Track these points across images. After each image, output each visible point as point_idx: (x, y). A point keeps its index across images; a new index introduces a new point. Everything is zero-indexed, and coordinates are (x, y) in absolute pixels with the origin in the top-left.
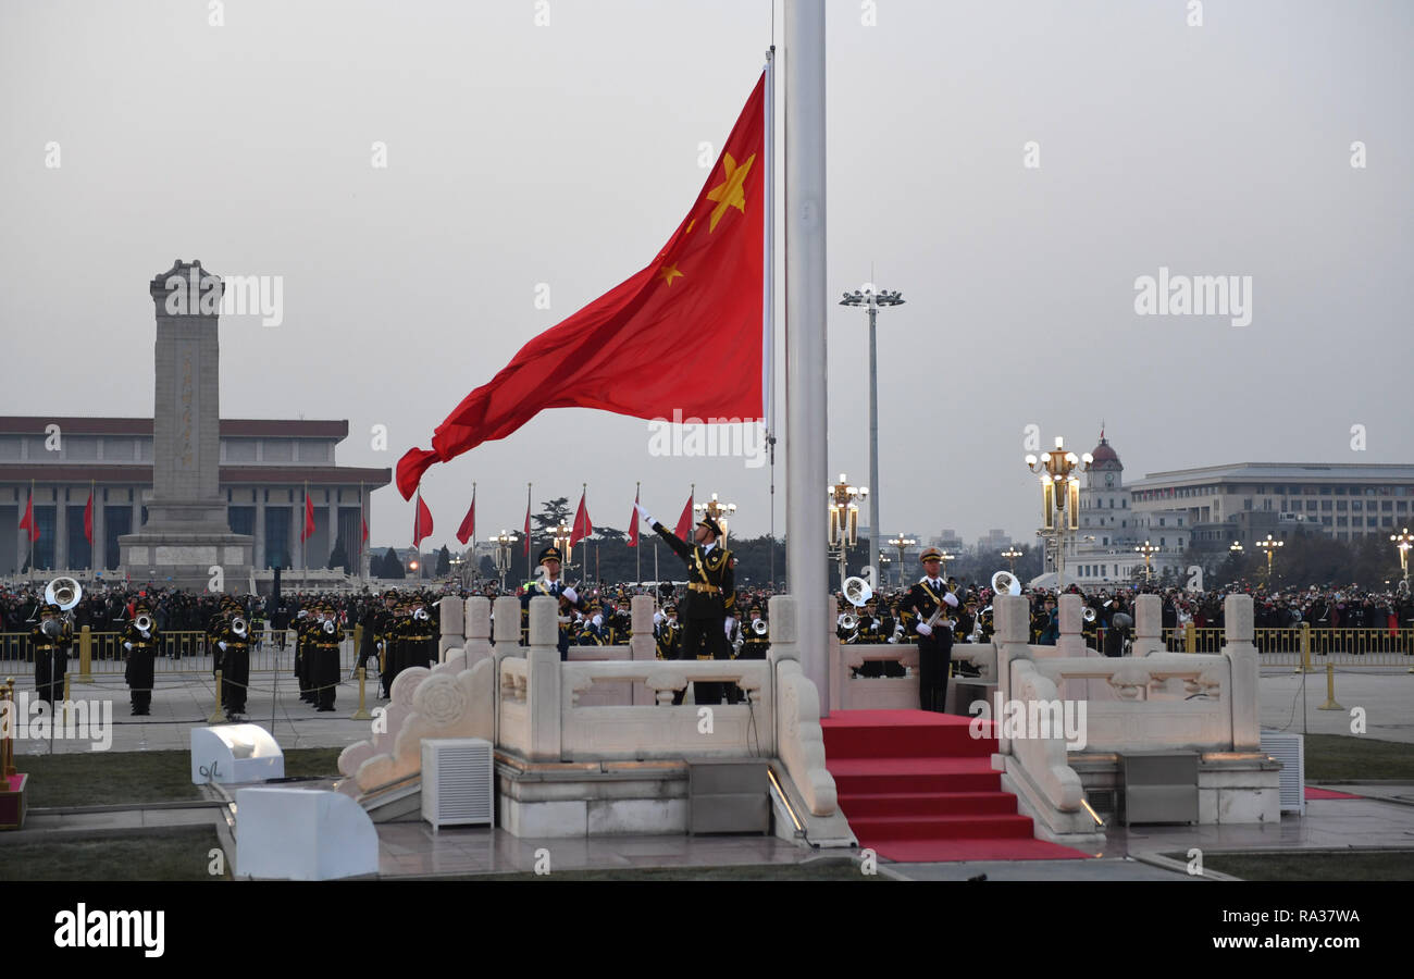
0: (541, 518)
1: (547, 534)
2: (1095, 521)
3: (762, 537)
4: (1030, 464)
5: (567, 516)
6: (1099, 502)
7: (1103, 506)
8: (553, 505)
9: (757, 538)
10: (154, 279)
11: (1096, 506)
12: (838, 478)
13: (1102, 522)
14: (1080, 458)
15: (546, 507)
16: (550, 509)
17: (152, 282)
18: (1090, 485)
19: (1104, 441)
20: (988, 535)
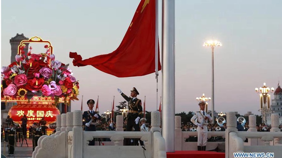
0: (119, 107)
1: (120, 111)
2: (276, 109)
3: (182, 113)
4: (256, 91)
5: (126, 106)
6: (278, 103)
7: (279, 105)
8: (122, 103)
9: (181, 113)
10: (11, 39)
11: (277, 104)
12: (202, 95)
13: (279, 109)
14: (270, 89)
15: (120, 104)
16: (121, 104)
17: (10, 40)
18: (275, 99)
19: (279, 86)
20: (247, 113)
